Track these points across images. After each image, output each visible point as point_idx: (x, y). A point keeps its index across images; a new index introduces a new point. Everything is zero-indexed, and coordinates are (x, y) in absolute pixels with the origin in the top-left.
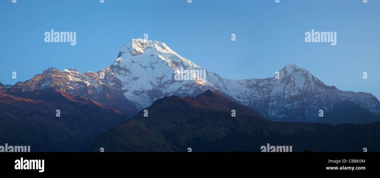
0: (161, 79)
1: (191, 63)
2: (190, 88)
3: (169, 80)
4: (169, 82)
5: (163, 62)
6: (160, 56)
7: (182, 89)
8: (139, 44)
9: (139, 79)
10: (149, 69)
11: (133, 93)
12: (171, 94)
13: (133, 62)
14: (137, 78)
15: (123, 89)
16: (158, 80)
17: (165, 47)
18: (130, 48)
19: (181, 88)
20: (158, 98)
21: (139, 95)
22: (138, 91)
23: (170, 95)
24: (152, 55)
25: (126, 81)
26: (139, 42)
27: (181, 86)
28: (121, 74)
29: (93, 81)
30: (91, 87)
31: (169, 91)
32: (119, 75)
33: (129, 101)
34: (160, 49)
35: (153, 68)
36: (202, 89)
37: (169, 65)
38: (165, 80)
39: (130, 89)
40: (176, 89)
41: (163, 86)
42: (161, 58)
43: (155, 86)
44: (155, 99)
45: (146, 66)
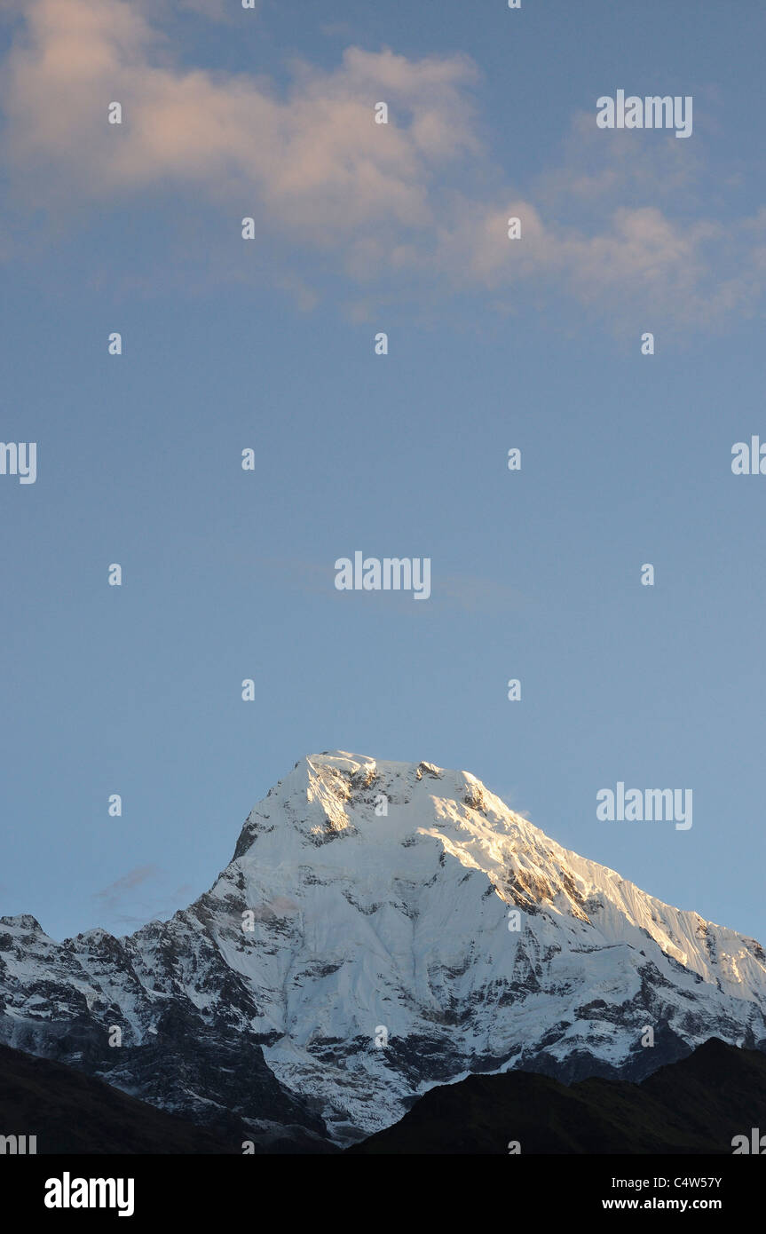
0: (455, 973)
1: (619, 884)
2: (611, 1026)
3: (499, 983)
4: (500, 995)
5: (466, 878)
6: (449, 847)
7: (569, 1033)
8: (342, 785)
9: (343, 976)
10: (393, 919)
11: (309, 1051)
12: (506, 1058)
13: (312, 881)
14: (329, 970)
15: (258, 1026)
16: (441, 979)
17: (476, 795)
18: (294, 804)
19: (565, 1025)
20: (435, 1078)
21: (340, 1061)
22: (334, 1040)
23: (504, 1069)
24: (409, 844)
25: (277, 985)
26: (344, 772)
27: (565, 1018)
28: (249, 944)
29: (112, 983)
30: (102, 1013)
31: (499, 1045)
32: (242, 950)
33: (290, 1091)
34: (451, 810)
35: (414, 916)
36: (682, 1032)
37: (501, 894)
38: (479, 977)
39: (295, 1030)
40: (537, 1034)
41: (467, 1015)
42: (456, 860)
43: (424, 1013)
44: (426, 1087)
45: (376, 901)
